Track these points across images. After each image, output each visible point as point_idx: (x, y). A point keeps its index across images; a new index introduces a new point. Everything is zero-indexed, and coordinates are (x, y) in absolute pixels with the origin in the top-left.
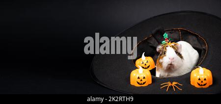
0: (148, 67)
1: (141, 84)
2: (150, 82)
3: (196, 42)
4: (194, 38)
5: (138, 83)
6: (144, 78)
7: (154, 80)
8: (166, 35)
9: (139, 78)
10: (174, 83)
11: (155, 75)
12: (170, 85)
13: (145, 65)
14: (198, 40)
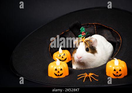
0: (65, 59)
1: (58, 76)
2: (67, 74)
3: (111, 36)
4: (109, 32)
5: (56, 75)
6: (61, 70)
7: (71, 71)
8: (83, 29)
9: (56, 70)
10: (91, 74)
11: (72, 67)
12: (86, 75)
13: (63, 57)
14: (112, 34)
